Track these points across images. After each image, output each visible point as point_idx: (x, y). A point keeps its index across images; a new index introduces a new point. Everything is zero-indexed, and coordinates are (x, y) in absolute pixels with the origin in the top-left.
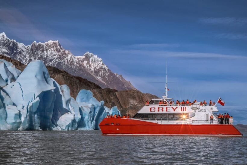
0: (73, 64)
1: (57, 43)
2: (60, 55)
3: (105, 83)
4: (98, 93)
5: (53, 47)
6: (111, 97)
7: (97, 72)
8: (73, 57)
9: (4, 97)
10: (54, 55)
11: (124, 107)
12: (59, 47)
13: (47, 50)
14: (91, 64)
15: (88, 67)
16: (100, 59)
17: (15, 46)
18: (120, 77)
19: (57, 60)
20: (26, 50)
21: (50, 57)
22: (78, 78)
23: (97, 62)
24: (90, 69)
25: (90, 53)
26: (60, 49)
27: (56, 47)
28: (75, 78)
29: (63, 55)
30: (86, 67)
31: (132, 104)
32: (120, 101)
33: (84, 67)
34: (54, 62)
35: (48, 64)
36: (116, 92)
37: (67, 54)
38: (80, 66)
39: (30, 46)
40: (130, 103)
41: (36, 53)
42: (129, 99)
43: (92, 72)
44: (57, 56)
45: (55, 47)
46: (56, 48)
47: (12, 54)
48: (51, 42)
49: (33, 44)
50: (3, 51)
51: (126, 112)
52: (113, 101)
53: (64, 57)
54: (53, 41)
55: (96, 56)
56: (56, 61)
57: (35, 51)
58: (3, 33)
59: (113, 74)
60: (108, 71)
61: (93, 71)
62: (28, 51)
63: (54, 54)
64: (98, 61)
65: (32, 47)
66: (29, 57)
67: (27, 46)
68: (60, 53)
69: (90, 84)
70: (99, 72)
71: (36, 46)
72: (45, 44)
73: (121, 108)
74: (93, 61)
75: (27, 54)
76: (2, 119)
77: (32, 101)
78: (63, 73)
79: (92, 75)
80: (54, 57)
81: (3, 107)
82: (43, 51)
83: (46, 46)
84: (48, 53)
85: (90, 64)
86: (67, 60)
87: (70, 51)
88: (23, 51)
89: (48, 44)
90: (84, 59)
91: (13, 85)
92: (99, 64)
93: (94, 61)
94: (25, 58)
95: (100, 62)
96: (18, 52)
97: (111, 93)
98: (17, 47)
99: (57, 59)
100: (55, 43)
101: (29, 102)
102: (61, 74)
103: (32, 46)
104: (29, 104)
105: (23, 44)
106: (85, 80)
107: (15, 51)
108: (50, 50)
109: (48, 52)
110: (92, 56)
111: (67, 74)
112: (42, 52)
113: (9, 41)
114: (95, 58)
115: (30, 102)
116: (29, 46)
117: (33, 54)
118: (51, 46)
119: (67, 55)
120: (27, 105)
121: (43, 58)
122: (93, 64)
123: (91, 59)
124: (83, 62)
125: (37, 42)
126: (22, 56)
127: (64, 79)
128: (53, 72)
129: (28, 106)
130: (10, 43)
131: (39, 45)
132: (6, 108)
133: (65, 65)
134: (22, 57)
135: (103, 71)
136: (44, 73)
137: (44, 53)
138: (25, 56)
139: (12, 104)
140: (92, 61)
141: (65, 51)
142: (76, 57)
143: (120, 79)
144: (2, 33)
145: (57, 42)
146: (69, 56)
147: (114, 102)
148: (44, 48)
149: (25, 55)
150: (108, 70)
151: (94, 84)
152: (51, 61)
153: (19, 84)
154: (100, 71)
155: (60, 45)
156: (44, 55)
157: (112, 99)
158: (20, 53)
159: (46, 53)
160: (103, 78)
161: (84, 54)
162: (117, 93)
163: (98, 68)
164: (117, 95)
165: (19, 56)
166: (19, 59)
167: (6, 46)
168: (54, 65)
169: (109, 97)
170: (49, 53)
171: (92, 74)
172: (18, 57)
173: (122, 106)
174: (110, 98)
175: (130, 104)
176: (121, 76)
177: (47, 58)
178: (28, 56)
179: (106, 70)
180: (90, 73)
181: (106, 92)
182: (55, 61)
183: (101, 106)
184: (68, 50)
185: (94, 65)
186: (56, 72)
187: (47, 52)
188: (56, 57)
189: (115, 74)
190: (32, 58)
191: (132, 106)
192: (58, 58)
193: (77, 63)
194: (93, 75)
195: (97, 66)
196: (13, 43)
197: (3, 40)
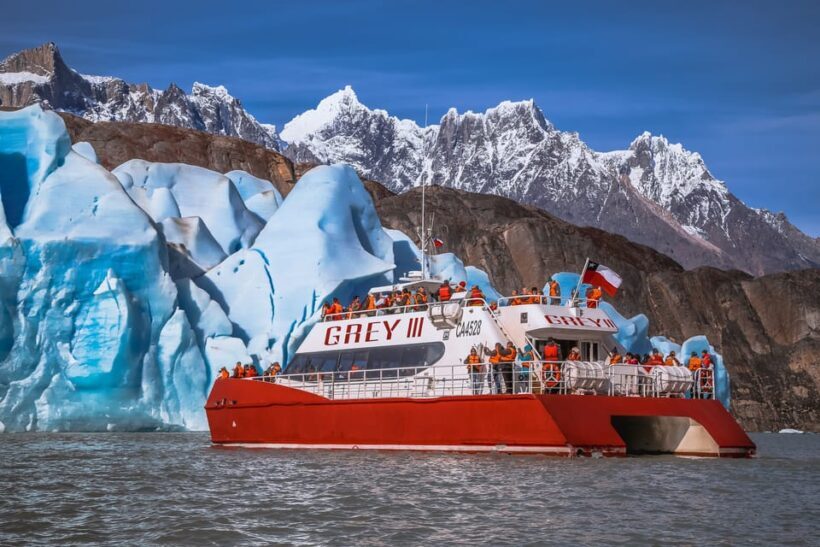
0: (591, 183)
1: (530, 109)
2: (540, 154)
3: (718, 250)
4: (667, 286)
5: (517, 126)
6: (723, 302)
7: (682, 209)
8: (588, 156)
9: (200, 305)
10: (521, 154)
11: (779, 340)
12: (536, 123)
13: (493, 138)
14: (659, 180)
15: (646, 191)
16: (696, 156)
17: (386, 132)
18: (779, 223)
19: (532, 172)
20: (422, 141)
21: (507, 160)
22: (589, 233)
23: (684, 169)
24: (657, 199)
25: (653, 135)
26: (541, 129)
27: (525, 122)
28: (577, 235)
29: (550, 151)
30: (641, 190)
31: (814, 327)
32: (759, 314)
33: (631, 191)
34: (519, 179)
35: (501, 190)
36: (744, 280)
37: (565, 146)
38: (615, 189)
39: (436, 128)
40: (805, 322)
41: (456, 150)
42: (801, 309)
43: (662, 208)
44: (529, 155)
45: (521, 124)
46: (528, 128)
47: (376, 159)
48: (507, 107)
49: (446, 118)
50: (346, 152)
51: (787, 361)
52: (731, 318)
53: (555, 160)
54: (515, 104)
55: (679, 146)
56: (528, 176)
57: (455, 145)
58: (348, 88)
59: (750, 211)
60: (727, 201)
61: (667, 206)
62: (431, 145)
63: (519, 149)
64: (686, 164)
65: (441, 130)
66: (433, 167)
67: (427, 128)
68: (540, 146)
69: (635, 254)
70: (690, 206)
71: (456, 127)
72: (486, 116)
73: (767, 346)
74: (668, 165)
75: (426, 158)
76: (193, 389)
77: (304, 320)
78: (532, 216)
79: (664, 219)
80: (521, 160)
81: (193, 345)
82: (480, 142)
83: (493, 121)
84: (499, 147)
85: (654, 180)
86: (566, 170)
87: (577, 134)
88: (411, 145)
89: (497, 116)
90: (631, 162)
91: (242, 263)
92: (689, 178)
93: (672, 166)
94: (420, 171)
95: (693, 169)
96: (396, 150)
97: (724, 286)
98: (391, 136)
99: (530, 167)
100: (521, 111)
101: (295, 322)
102: (526, 219)
103: (444, 126)
104: (292, 330)
105: (414, 123)
106: (615, 237)
107: (386, 151)
108: (504, 138)
109: (500, 143)
110: (661, 146)
111: (549, 218)
112: (478, 146)
113: (366, 114)
114: (673, 157)
115: (298, 322)
116: (432, 127)
117: (447, 155)
118: (509, 122)
119: (568, 150)
120: (286, 334)
121: (480, 168)
122: (666, 180)
123: (657, 158)
124: (629, 172)
125: (460, 112)
126: (410, 165)
127: (537, 239)
128: (497, 214)
129: (289, 336)
130: (371, 123)
131: (468, 121)
132: (208, 349)
133: (559, 186)
134: (409, 169)
135: (705, 204)
136: (355, 214)
137: (485, 149)
138: (420, 166)
139: (230, 332)
140: (662, 167)
141: (557, 138)
142: (602, 155)
143: (780, 231)
144: (344, 89)
145: (528, 104)
146: (573, 155)
147: (735, 322)
148: (486, 131)
149: (421, 160)
150: (729, 196)
151: (654, 253)
152: (508, 175)
153: (263, 256)
154: (697, 201)
155: (540, 117)
156: (483, 157)
157: (727, 311)
158: (404, 154)
159: (490, 150)
160: (710, 228)
161: (632, 144)
162: (746, 286)
163: (685, 192)
164: (748, 293)
165: (400, 167)
166: (400, 177)
167: (357, 133)
168: (520, 190)
169: (715, 302)
170: (501, 148)
171: (664, 217)
172: (397, 169)
173: (771, 335)
174: (719, 308)
175: (803, 328)
176: (784, 218)
177: (494, 168)
178: (428, 163)
179: (719, 200)
180: (654, 212)
181: (702, 281)
182: (522, 177)
183: (635, 334)
184: (571, 132)
185: (671, 183)
186: (508, 215)
187: (496, 144)
188: (526, 160)
189: (758, 211)
190: (444, 169)
191: (812, 335)
192: (535, 162)
193: (604, 178)
194: (668, 222)
195: (683, 185)
196: (380, 121)
197: (348, 114)
